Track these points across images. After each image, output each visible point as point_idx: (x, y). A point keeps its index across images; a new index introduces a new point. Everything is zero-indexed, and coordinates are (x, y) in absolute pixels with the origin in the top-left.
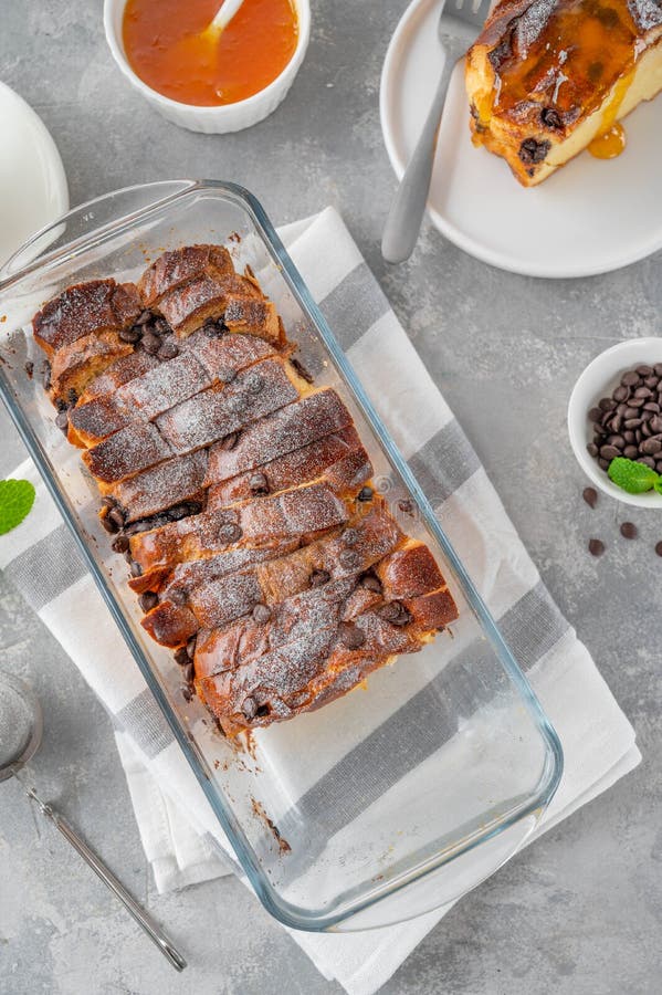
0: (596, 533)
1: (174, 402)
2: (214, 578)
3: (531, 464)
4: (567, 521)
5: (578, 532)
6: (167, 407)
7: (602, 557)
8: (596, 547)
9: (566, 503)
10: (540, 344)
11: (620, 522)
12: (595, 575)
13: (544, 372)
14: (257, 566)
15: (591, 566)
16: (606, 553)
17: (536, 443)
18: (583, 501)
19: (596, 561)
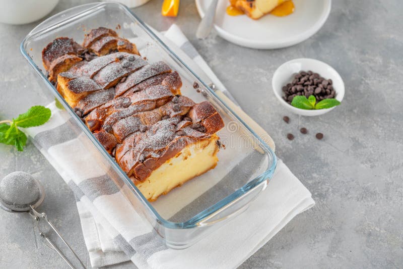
0: (290, 132)
1: (100, 68)
2: (122, 118)
3: (260, 109)
4: (277, 128)
5: (282, 132)
6: (97, 70)
7: (293, 141)
8: (290, 137)
9: (276, 122)
10: (261, 71)
11: (300, 128)
12: (291, 147)
13: (264, 79)
14: (139, 113)
15: (289, 143)
16: (295, 139)
17: (262, 102)
18: (283, 121)
19: (291, 142)
